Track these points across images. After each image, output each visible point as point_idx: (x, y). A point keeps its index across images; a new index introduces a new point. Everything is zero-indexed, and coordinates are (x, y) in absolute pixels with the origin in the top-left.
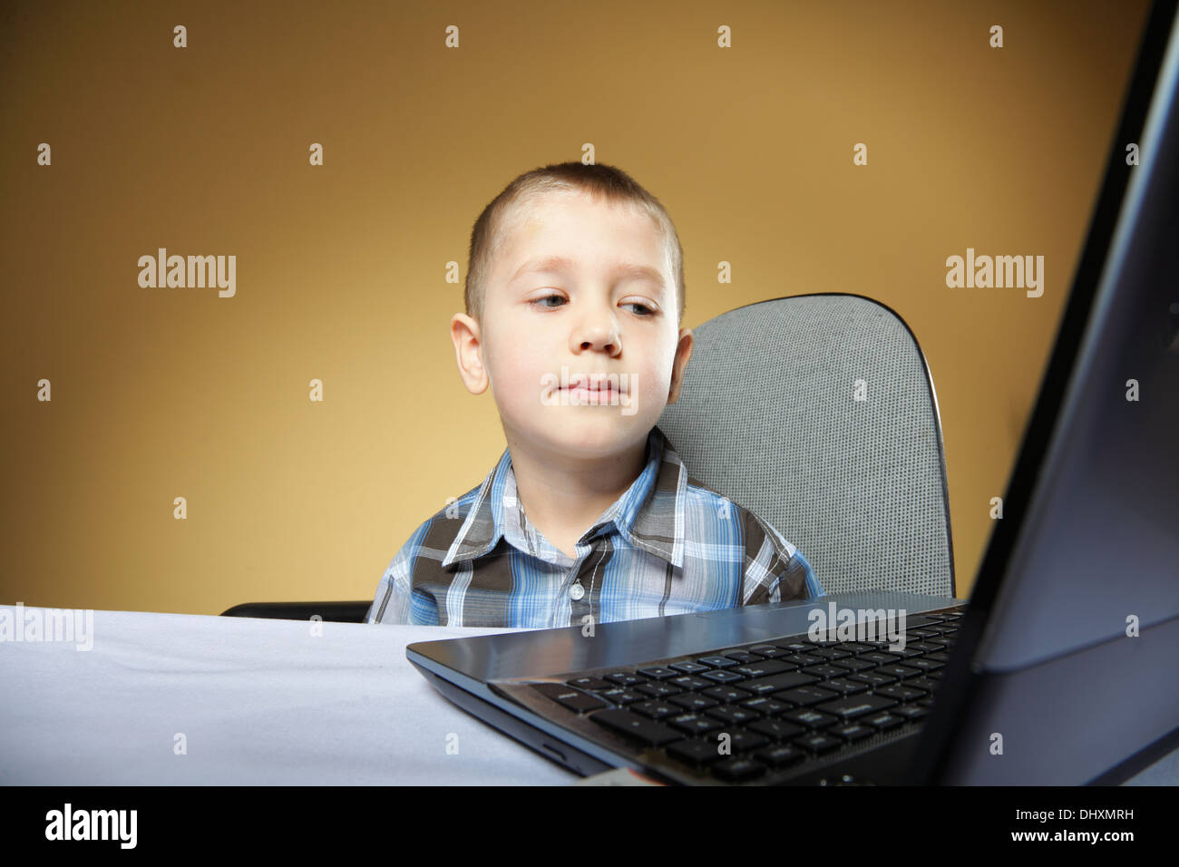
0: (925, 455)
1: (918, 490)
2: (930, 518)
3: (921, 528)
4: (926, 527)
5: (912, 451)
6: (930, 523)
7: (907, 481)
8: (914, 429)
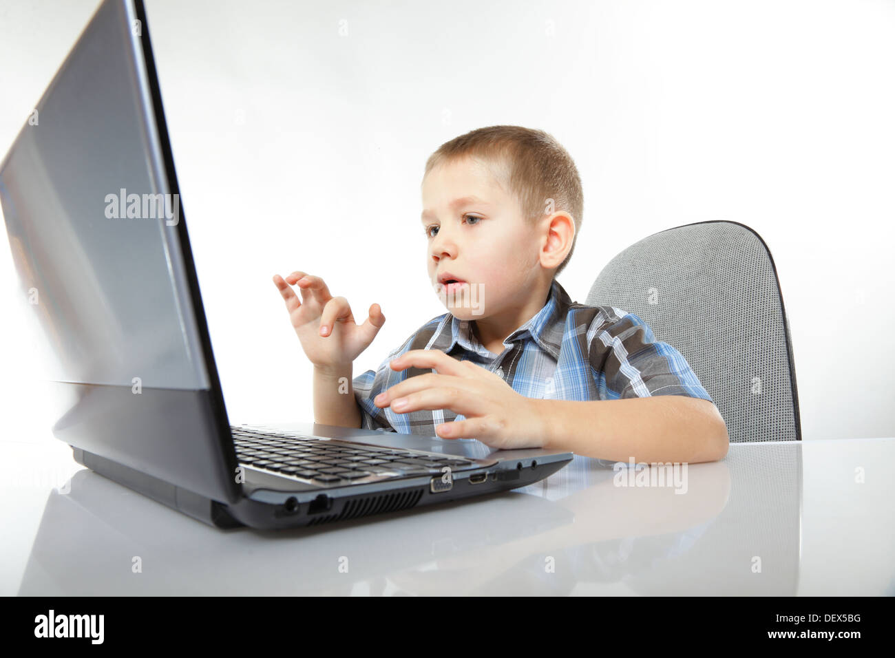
0: (772, 327)
1: (768, 350)
2: (777, 369)
3: (770, 376)
4: (774, 374)
5: (764, 324)
6: (776, 372)
7: (760, 345)
8: (765, 309)
